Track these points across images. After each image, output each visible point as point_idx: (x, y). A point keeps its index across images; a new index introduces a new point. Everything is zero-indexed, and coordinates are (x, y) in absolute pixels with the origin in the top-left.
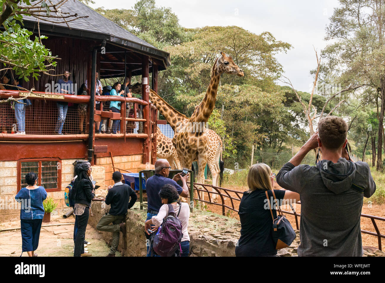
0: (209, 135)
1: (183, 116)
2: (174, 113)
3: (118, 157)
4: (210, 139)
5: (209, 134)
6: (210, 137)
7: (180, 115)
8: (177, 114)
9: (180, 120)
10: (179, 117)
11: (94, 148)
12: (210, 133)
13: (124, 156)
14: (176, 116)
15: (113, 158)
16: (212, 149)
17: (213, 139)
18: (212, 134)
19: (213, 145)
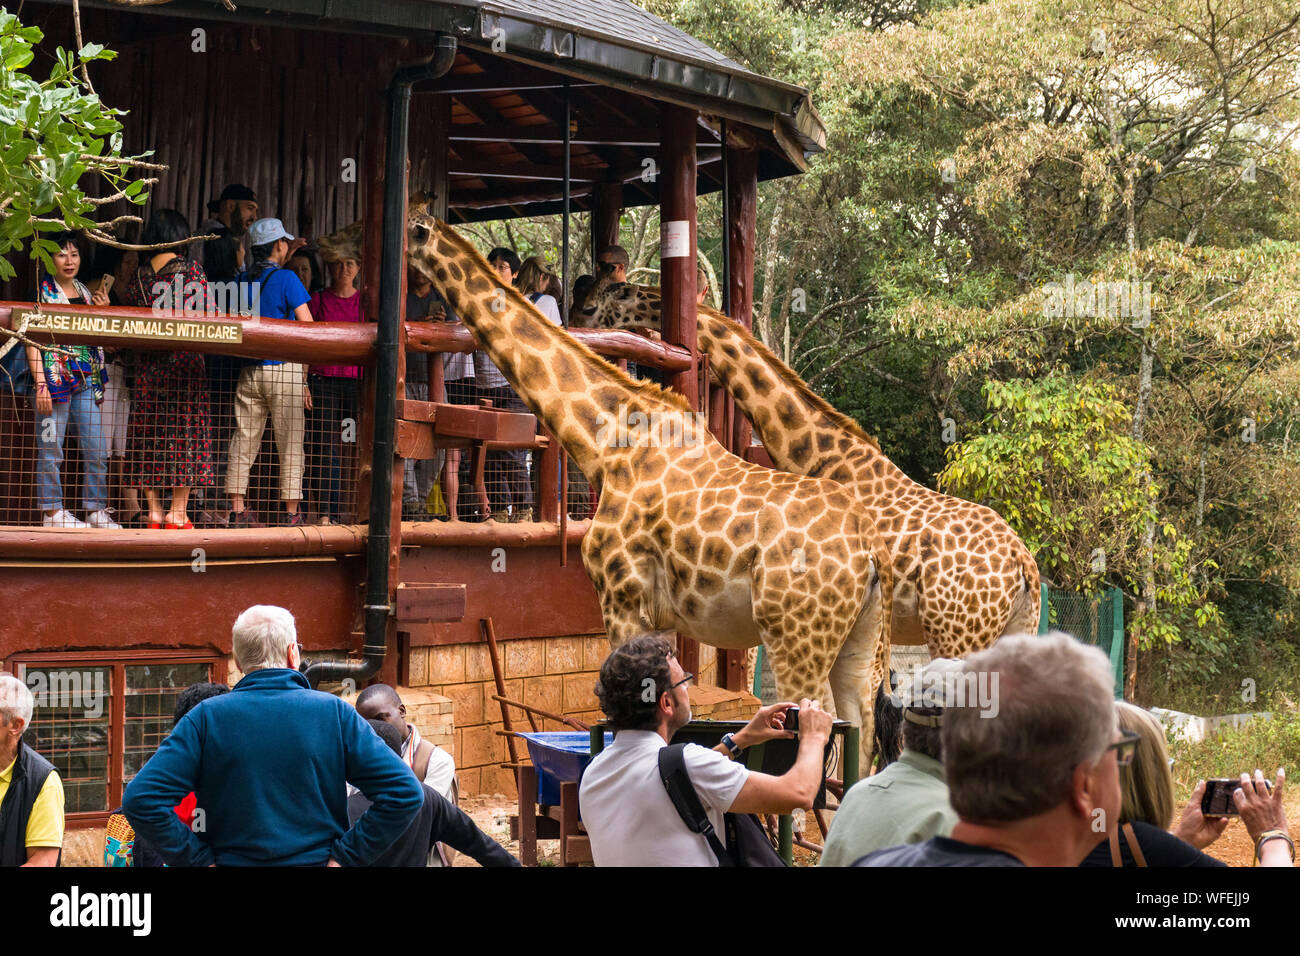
0: (970, 537)
1: (849, 428)
2: (800, 406)
3: (529, 644)
4: (974, 561)
5: (968, 529)
6: (971, 547)
7: (831, 420)
8: (818, 415)
9: (831, 447)
10: (827, 431)
11: (394, 600)
12: (977, 528)
13: (559, 641)
14: (811, 421)
15: (500, 652)
17: (988, 563)
18: (987, 534)
19: (984, 596)
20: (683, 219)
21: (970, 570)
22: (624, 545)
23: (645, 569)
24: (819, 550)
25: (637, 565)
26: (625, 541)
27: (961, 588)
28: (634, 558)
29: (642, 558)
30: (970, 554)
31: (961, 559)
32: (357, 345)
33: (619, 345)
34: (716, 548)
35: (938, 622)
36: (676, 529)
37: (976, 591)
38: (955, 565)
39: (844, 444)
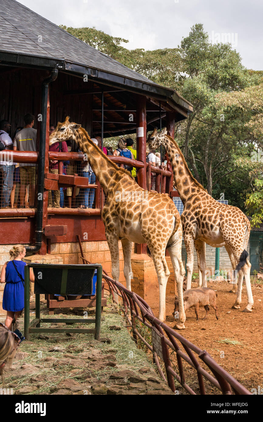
0: (232, 214)
4: (234, 220)
5: (232, 212)
6: (233, 217)
7: (196, 185)
9: (195, 192)
10: (194, 187)
12: (234, 212)
16: (236, 234)
17: (237, 221)
18: (237, 213)
19: (237, 229)
20: (142, 126)
21: (232, 223)
22: (110, 213)
23: (115, 220)
24: (157, 213)
25: (113, 219)
26: (110, 212)
27: (231, 228)
28: (112, 217)
29: (114, 217)
30: (232, 219)
31: (230, 220)
32: (33, 158)
33: (120, 160)
34: (130, 213)
35: (227, 238)
36: (122, 208)
37: (235, 228)
38: (229, 222)
39: (198, 191)
